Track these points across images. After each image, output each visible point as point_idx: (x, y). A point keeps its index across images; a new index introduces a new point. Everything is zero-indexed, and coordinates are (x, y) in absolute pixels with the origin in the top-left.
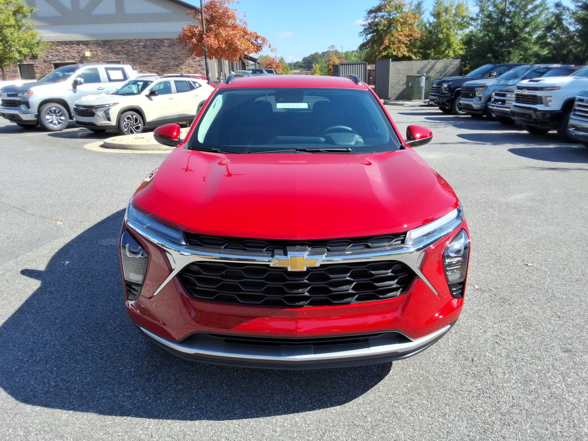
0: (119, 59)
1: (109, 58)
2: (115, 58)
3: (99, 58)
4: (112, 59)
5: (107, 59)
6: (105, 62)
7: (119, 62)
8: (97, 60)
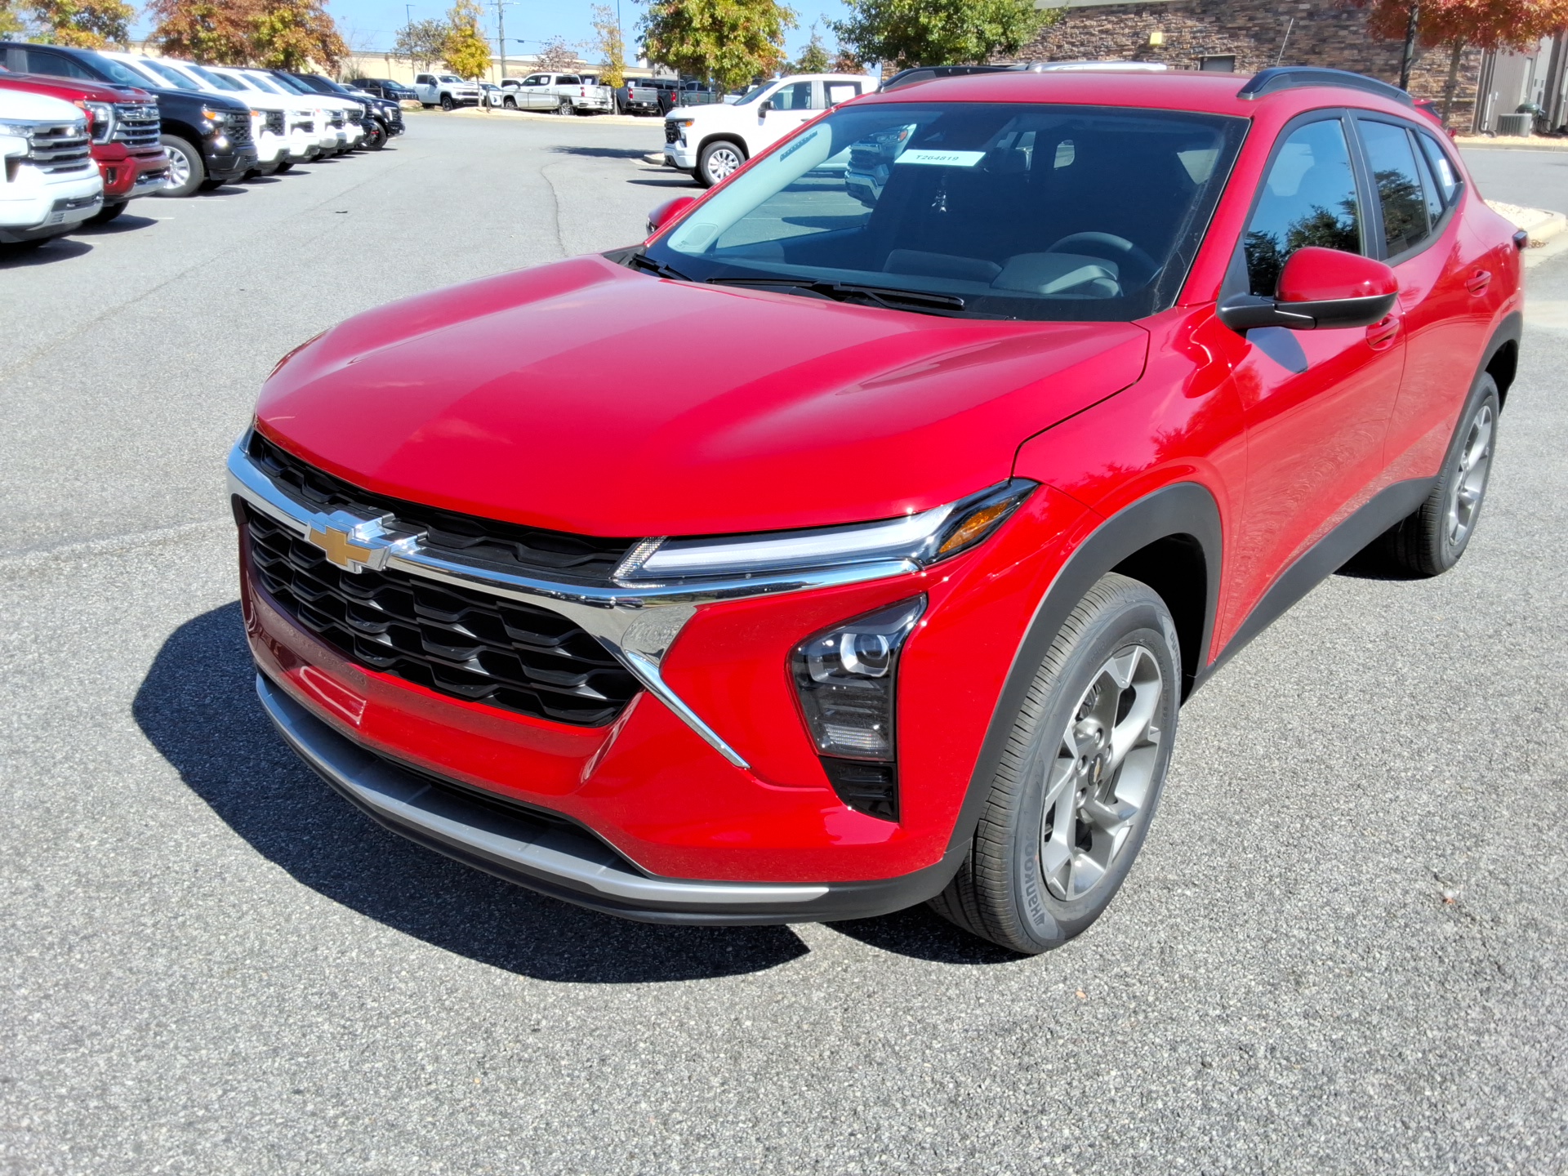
0: (1233, 51)
1: (1207, 49)
2: (1224, 48)
3: (1183, 49)
4: (1216, 52)
5: (1201, 52)
6: (1196, 59)
7: (1232, 59)
8: (1177, 55)
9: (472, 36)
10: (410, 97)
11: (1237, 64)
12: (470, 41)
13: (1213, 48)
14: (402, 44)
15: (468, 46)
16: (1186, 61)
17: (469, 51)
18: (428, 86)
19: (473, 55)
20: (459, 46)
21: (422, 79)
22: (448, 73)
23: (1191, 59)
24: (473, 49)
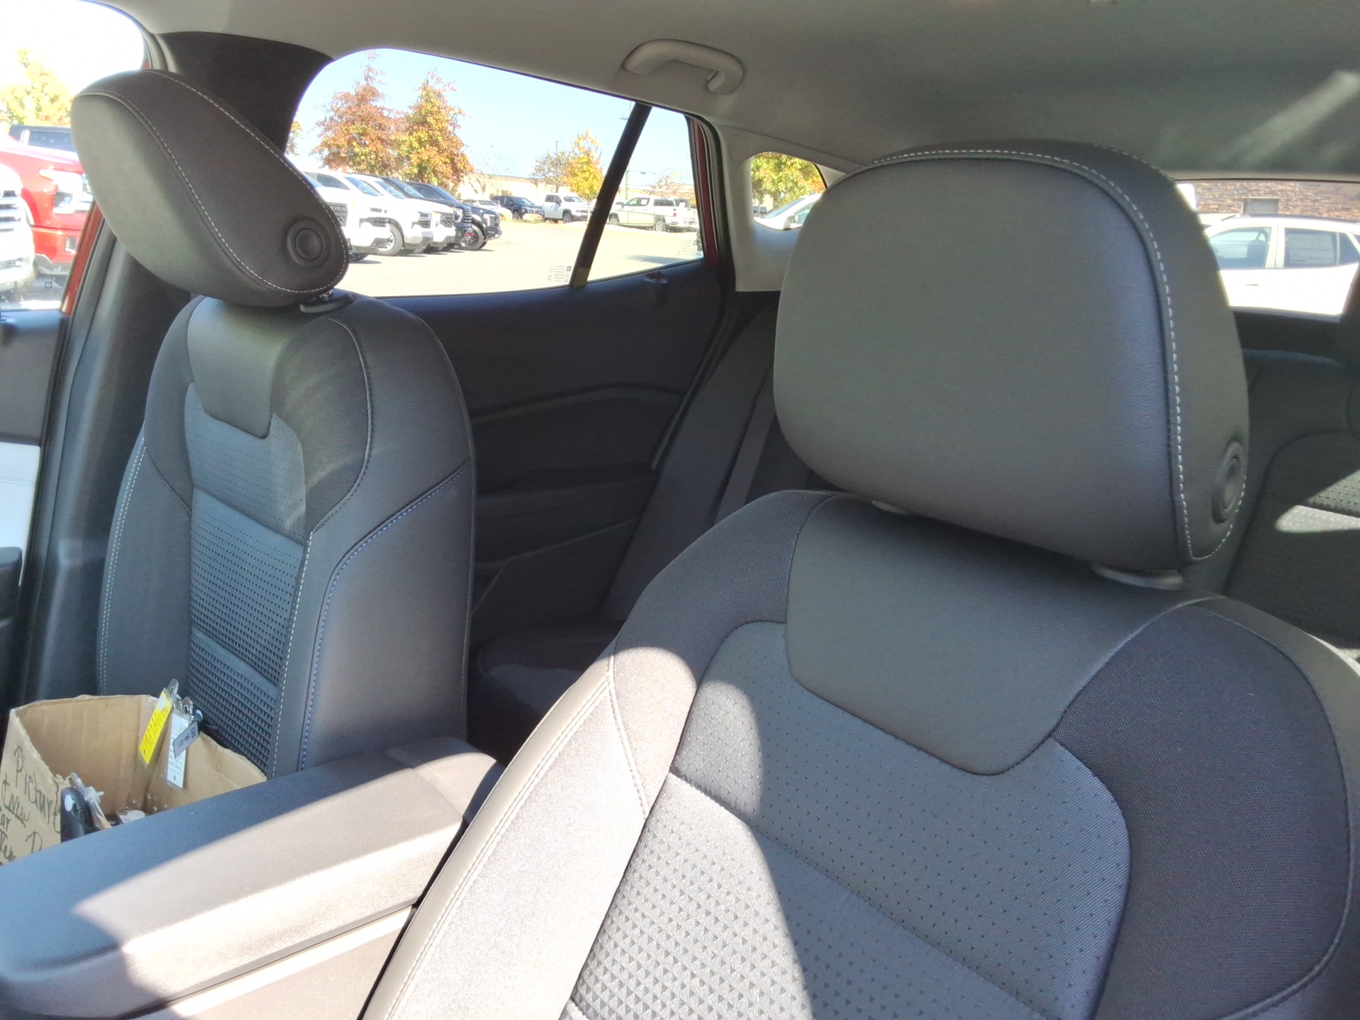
0: (1277, 194)
1: (1251, 191)
2: (1268, 190)
3: (1226, 190)
4: (1260, 195)
5: (1245, 194)
6: (1238, 200)
7: (1277, 201)
8: (1220, 196)
9: (588, 163)
10: (537, 212)
11: (1280, 206)
12: (585, 167)
13: (1257, 190)
14: (539, 170)
15: (584, 171)
16: (1229, 202)
17: (584, 175)
18: (554, 204)
19: (587, 179)
20: (576, 171)
21: (549, 199)
22: (574, 195)
23: (1234, 200)
24: (588, 174)
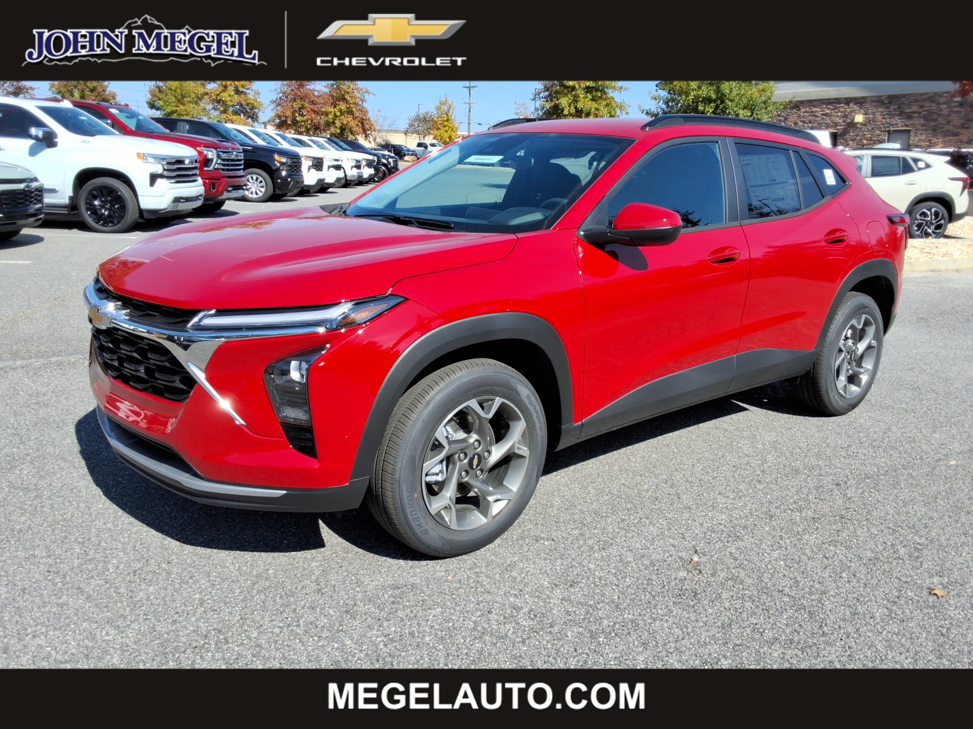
0: (909, 127)
1: (892, 125)
2: (903, 124)
3: (876, 125)
4: (898, 127)
5: (888, 127)
6: (885, 131)
7: (909, 131)
8: (872, 129)
9: (447, 120)
10: (412, 155)
11: (912, 134)
12: (446, 123)
13: (896, 124)
14: (411, 126)
15: (444, 126)
16: (878, 132)
17: (445, 129)
18: (423, 148)
19: (447, 131)
20: (440, 126)
21: (420, 145)
22: (435, 142)
23: (881, 131)
24: (447, 128)
